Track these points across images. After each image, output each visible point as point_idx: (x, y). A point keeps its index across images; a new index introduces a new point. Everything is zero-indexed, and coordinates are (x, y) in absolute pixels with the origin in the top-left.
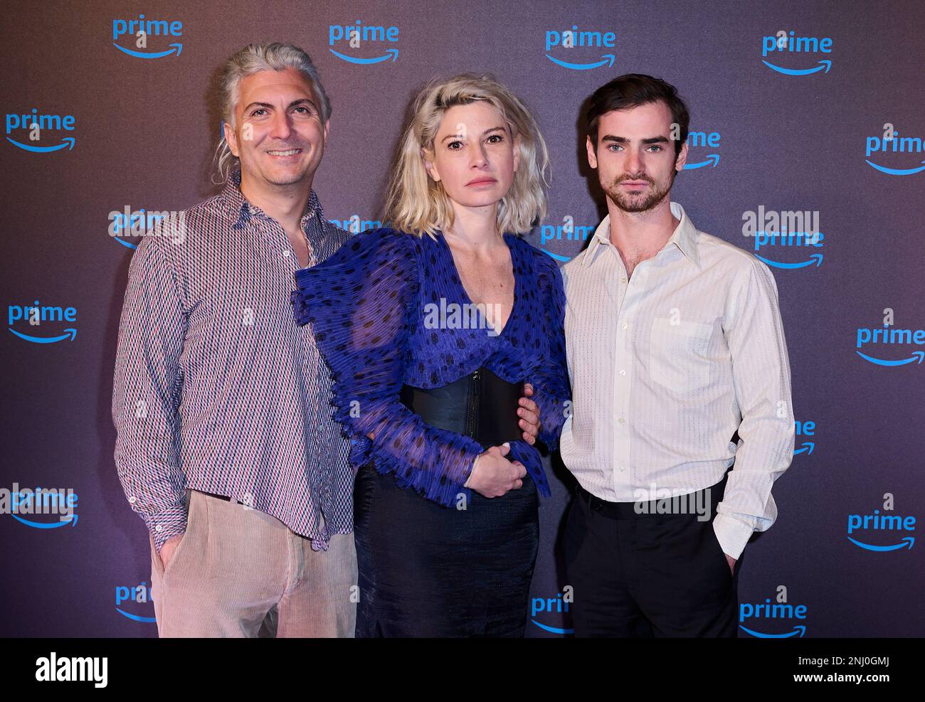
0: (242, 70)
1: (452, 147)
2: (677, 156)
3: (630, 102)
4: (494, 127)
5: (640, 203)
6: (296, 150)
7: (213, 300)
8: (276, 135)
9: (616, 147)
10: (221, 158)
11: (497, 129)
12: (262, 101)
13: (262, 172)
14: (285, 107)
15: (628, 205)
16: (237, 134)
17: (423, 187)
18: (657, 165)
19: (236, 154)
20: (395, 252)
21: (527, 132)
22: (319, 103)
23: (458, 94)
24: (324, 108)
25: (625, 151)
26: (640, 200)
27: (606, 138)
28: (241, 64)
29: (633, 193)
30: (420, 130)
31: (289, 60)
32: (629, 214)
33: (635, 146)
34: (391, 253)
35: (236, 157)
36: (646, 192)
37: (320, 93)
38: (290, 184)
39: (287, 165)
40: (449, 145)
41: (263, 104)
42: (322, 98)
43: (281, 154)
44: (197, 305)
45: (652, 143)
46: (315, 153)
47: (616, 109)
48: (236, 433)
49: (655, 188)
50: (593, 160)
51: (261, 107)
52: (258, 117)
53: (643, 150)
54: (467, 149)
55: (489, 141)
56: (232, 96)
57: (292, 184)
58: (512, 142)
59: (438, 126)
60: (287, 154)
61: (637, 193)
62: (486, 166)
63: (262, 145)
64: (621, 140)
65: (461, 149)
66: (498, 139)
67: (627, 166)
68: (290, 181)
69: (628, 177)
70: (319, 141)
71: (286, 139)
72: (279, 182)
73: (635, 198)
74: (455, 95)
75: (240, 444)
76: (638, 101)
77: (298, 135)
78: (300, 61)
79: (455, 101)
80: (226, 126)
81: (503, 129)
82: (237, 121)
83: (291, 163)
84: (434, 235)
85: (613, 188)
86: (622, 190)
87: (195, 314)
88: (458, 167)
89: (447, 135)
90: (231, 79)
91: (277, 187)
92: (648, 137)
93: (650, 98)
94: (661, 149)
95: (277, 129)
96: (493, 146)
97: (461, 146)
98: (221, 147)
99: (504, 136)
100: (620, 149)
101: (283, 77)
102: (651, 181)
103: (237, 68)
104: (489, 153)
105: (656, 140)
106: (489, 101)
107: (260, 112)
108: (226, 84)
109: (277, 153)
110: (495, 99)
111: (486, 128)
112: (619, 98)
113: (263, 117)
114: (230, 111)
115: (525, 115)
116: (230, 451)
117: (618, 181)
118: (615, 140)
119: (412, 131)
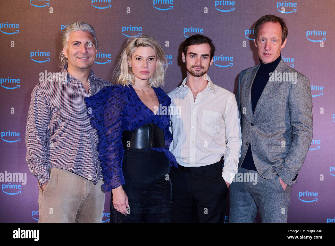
0: (71, 30)
1: (137, 59)
2: (211, 61)
3: (199, 43)
4: (152, 56)
5: (199, 74)
6: (87, 57)
7: (60, 106)
8: (81, 52)
9: (193, 56)
10: (61, 58)
11: (153, 56)
12: (78, 41)
13: (75, 64)
14: (85, 43)
15: (195, 74)
16: (68, 51)
17: (126, 69)
18: (205, 63)
19: (67, 57)
20: (117, 93)
21: (162, 57)
22: (95, 43)
23: (143, 43)
24: (97, 44)
25: (196, 57)
26: (199, 73)
27: (190, 53)
28: (71, 28)
29: (197, 71)
30: (128, 51)
31: (87, 28)
32: (195, 77)
33: (199, 56)
34: (116, 93)
35: (66, 58)
36: (202, 71)
37: (96, 40)
38: (84, 68)
39: (84, 62)
40: (137, 58)
41: (78, 42)
42: (96, 41)
43: (82, 58)
44: (54, 108)
45: (204, 56)
46: (93, 59)
47: (194, 44)
48: (69, 148)
49: (204, 70)
50: (184, 60)
51: (77, 43)
52: (75, 46)
53: (201, 58)
54: (142, 61)
55: (149, 60)
56: (67, 38)
57: (85, 68)
58: (157, 60)
59: (134, 52)
60: (84, 58)
61: (199, 71)
62: (147, 67)
63: (76, 56)
64: (195, 54)
65: (140, 60)
66: (152, 59)
67: (196, 62)
68: (84, 67)
69: (196, 66)
70: (94, 56)
71: (85, 54)
72: (81, 68)
73: (198, 72)
74: (142, 43)
75: (70, 152)
76: (201, 43)
77: (88, 52)
78: (90, 29)
79: (141, 45)
80: (64, 48)
81: (155, 56)
82: (68, 46)
83: (85, 62)
84: (128, 86)
85: (191, 69)
86: (194, 70)
87: (54, 111)
88: (138, 66)
89: (136, 55)
90: (67, 33)
91: (80, 69)
92: (204, 54)
93: (205, 42)
94: (207, 58)
95: (82, 51)
96: (150, 61)
97: (140, 59)
98: (61, 54)
99: (155, 59)
100: (194, 57)
101: (85, 34)
102: (203, 68)
103: (69, 29)
104: (149, 63)
105: (206, 55)
106: (152, 47)
107: (76, 44)
108: (65, 34)
109: (81, 58)
110: (154, 47)
111: (149, 56)
112: (195, 41)
113: (77, 46)
114: (66, 43)
115: (162, 52)
116: (67, 155)
117: (193, 67)
118: (193, 54)
119: (125, 51)
